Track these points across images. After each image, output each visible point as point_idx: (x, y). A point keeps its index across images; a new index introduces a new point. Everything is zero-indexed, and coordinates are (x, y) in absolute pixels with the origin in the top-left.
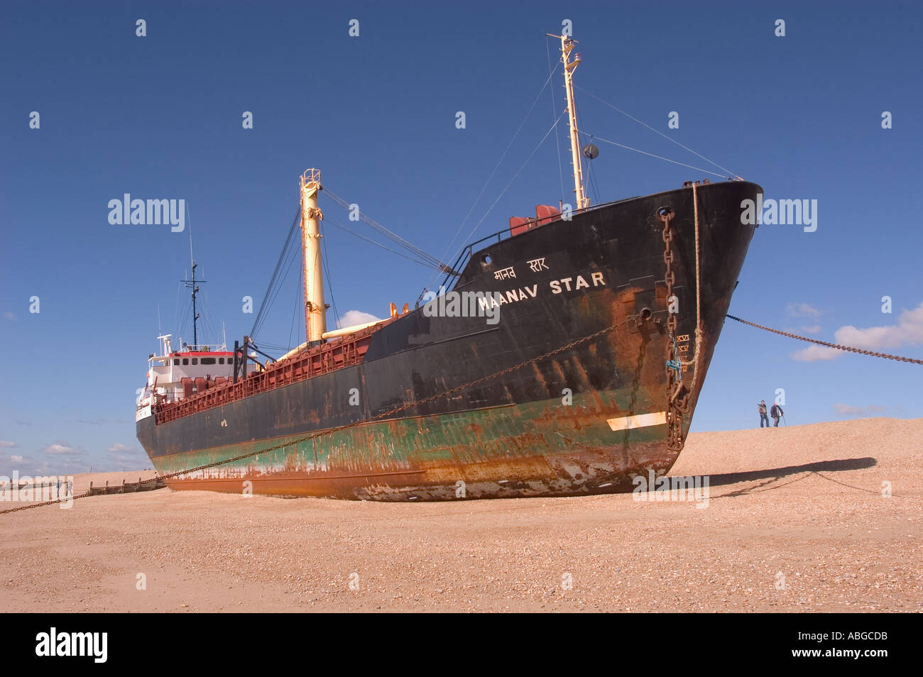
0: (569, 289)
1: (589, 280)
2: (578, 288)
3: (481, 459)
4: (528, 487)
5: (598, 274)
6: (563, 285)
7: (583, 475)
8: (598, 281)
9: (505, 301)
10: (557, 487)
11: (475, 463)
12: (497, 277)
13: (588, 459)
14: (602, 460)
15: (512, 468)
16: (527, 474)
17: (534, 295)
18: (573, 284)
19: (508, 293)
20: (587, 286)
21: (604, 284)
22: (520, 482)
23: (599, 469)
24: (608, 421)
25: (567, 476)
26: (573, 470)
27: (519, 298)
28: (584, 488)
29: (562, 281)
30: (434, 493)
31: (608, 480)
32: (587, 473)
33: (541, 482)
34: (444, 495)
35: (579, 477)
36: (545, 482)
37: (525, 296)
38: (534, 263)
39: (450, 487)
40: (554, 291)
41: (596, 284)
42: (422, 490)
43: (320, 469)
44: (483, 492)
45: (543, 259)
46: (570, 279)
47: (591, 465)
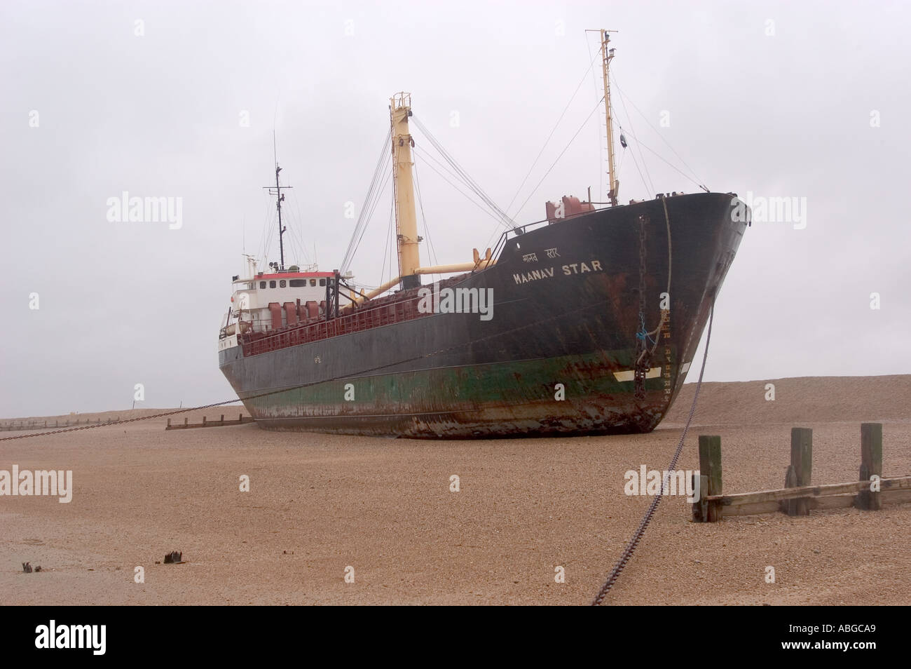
0: (576, 272)
1: (590, 266)
2: (582, 271)
3: (523, 401)
4: (560, 424)
5: (596, 262)
6: (571, 269)
7: (601, 416)
8: (597, 267)
9: (532, 278)
10: (583, 425)
11: (519, 405)
12: (525, 260)
13: (602, 404)
14: (614, 405)
15: (547, 409)
16: (559, 415)
17: (552, 275)
18: (579, 268)
19: (533, 272)
20: (589, 270)
21: (601, 269)
22: (555, 421)
23: (611, 412)
24: (614, 373)
25: (590, 418)
26: (593, 412)
27: (541, 275)
28: (603, 427)
29: (571, 266)
30: (492, 429)
31: (620, 420)
32: (603, 414)
33: (570, 421)
34: (500, 431)
35: (597, 418)
36: (573, 421)
37: (545, 275)
38: (549, 252)
39: (503, 423)
40: (566, 273)
41: (596, 269)
42: (483, 426)
43: (404, 407)
44: (529, 428)
45: (556, 249)
46: (576, 265)
47: (605, 408)
